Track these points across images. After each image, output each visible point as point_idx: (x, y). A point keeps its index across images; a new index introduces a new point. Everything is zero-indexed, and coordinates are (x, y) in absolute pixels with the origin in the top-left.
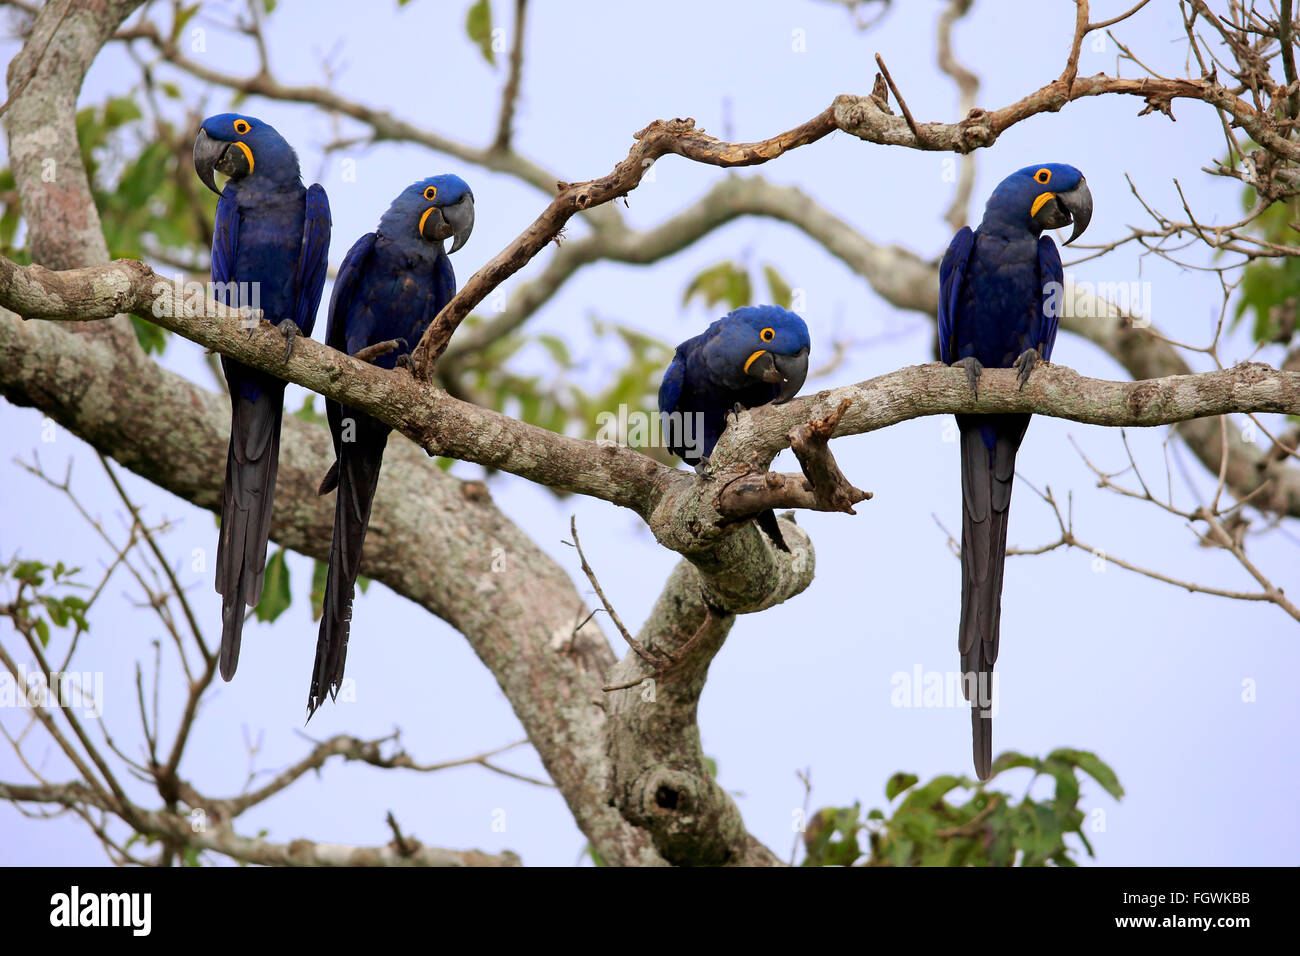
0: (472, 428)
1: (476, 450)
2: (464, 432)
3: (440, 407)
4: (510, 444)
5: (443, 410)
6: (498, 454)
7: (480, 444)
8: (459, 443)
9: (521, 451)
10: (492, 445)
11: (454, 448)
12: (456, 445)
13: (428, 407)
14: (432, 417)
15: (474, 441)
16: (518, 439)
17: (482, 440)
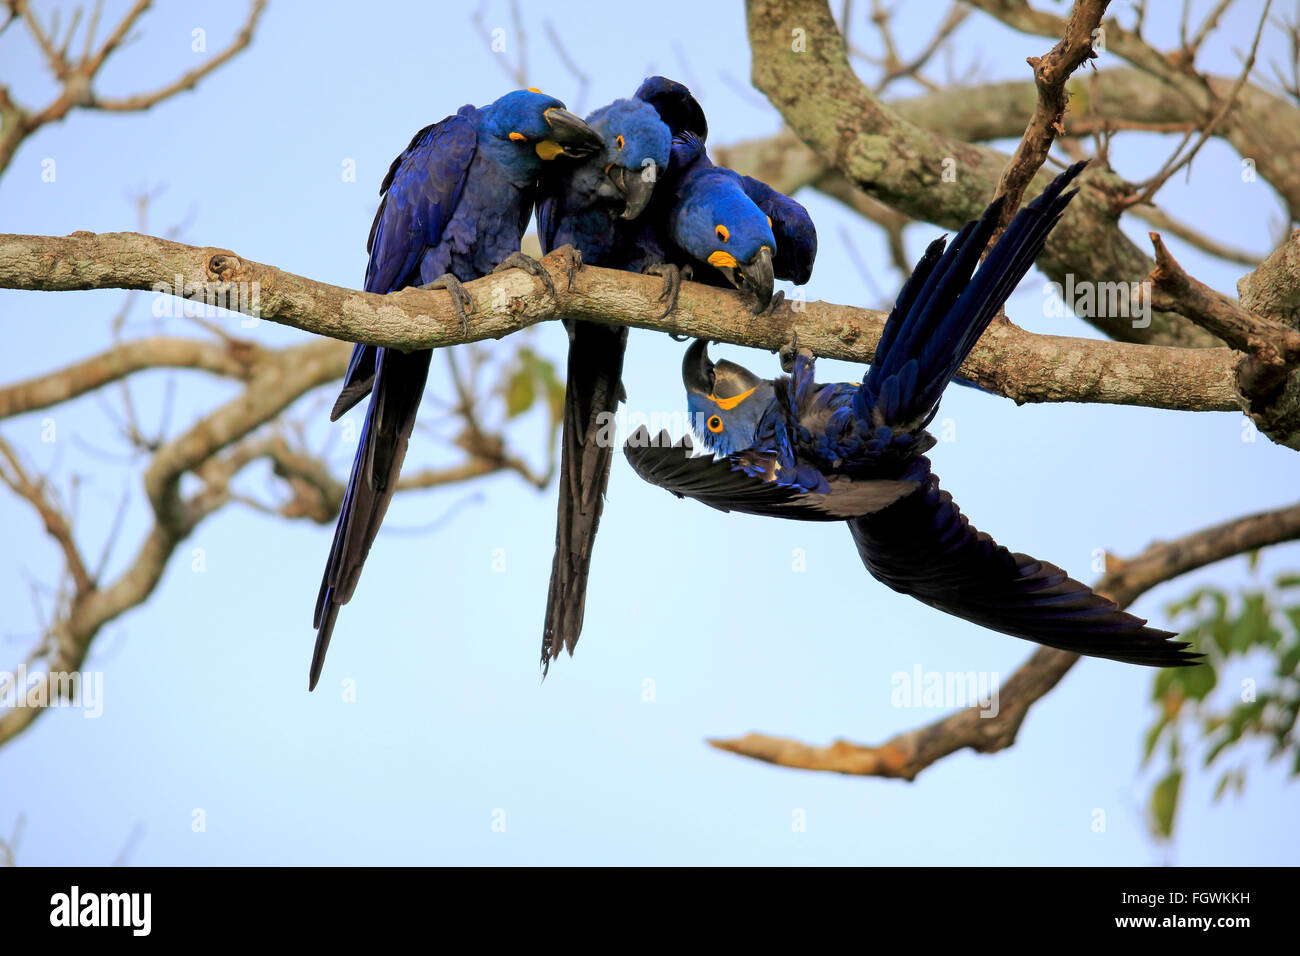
0: (1044, 362)
1: (1056, 387)
2: (1035, 370)
3: (1004, 346)
4: (1095, 372)
5: (1008, 349)
6: (1083, 386)
7: (1058, 379)
8: (1033, 383)
9: (1115, 376)
10: (1073, 377)
11: (1032, 390)
12: (1031, 386)
13: (991, 349)
14: (997, 360)
15: (1050, 377)
16: (1106, 364)
17: (1059, 374)
